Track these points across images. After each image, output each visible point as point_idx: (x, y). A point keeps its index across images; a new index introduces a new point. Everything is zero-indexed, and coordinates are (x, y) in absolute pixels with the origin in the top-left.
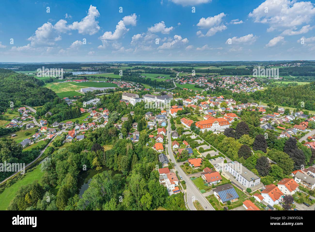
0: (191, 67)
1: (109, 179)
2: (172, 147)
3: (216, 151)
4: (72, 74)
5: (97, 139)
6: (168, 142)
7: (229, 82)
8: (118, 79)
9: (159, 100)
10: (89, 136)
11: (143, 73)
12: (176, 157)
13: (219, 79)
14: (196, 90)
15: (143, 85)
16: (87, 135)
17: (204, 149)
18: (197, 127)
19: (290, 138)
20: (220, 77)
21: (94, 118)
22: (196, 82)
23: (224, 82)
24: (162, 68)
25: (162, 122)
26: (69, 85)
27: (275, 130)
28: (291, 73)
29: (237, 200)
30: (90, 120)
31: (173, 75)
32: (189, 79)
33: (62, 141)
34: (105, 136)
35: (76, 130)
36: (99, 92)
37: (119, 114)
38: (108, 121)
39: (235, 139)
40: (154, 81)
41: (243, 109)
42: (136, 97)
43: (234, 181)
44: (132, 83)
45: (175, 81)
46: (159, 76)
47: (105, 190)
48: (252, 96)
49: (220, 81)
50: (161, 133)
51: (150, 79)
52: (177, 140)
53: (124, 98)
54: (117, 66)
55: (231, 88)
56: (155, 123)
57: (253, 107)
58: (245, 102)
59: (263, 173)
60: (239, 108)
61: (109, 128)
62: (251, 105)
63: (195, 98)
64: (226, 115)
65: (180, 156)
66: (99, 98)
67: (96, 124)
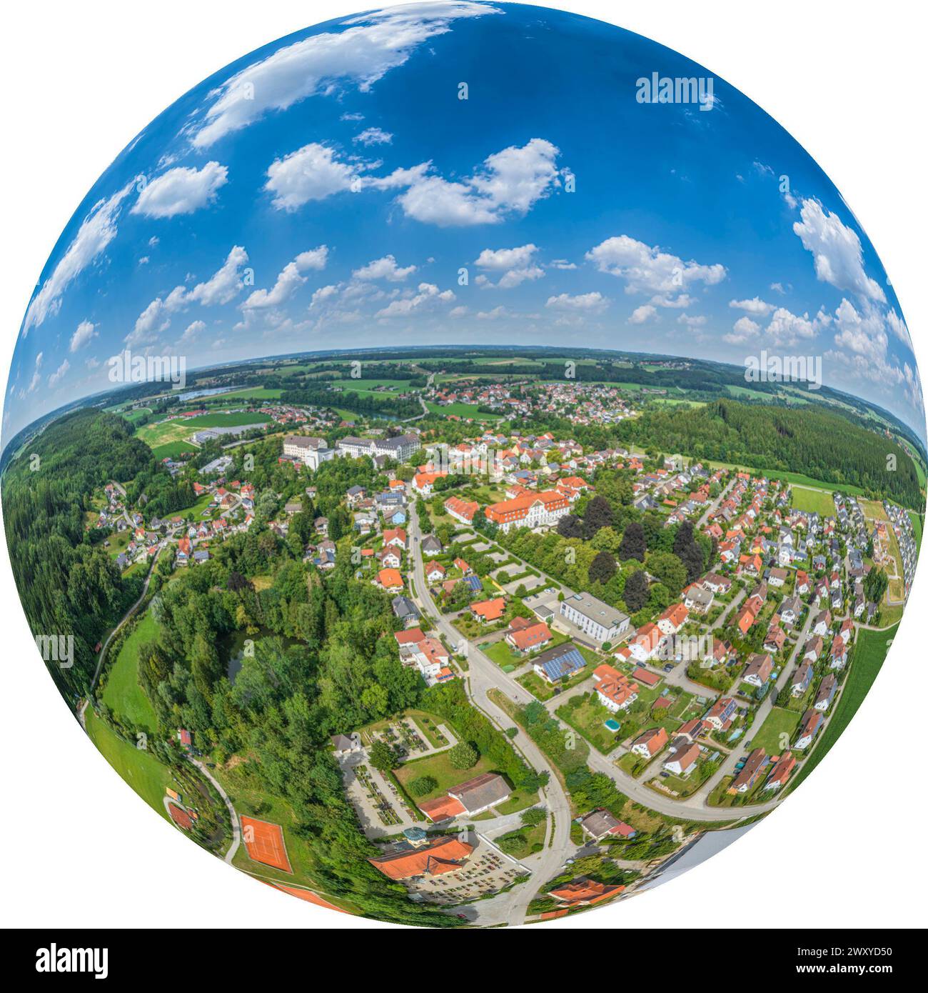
0: (467, 360)
1: (279, 655)
2: (426, 577)
3: (539, 576)
4: (178, 398)
5: (234, 561)
6: (415, 564)
7: (562, 397)
8: (274, 399)
9: (381, 452)
10: (218, 553)
11: (338, 379)
12: (438, 602)
13: (540, 389)
14: (483, 420)
15: (339, 411)
16: (214, 551)
17: (511, 575)
18: (488, 520)
19: (685, 523)
20: (541, 385)
21: (222, 507)
22: (482, 399)
23: (550, 397)
24: (387, 363)
25: (394, 513)
26: (173, 428)
27: (661, 509)
28: (678, 382)
29: (582, 669)
30: (216, 514)
31: (418, 381)
32: (463, 389)
33: (171, 563)
34: (251, 553)
35: (191, 538)
36: (230, 439)
37: (279, 497)
38: (254, 515)
39: (584, 540)
40: (367, 399)
41: (599, 466)
42: (319, 447)
43: (579, 634)
44: (308, 410)
45: (423, 398)
46: (379, 387)
47: (278, 676)
48: (615, 432)
49: (541, 396)
50: (393, 542)
51: (356, 395)
52: (437, 559)
53: (290, 450)
54: (271, 367)
55: (569, 414)
56: (373, 515)
57: (619, 460)
58: (601, 447)
59: (636, 605)
60: (590, 462)
61: (258, 534)
62: (615, 455)
63: (481, 442)
64: (560, 483)
65: (448, 598)
66: (230, 454)
67: (229, 523)
